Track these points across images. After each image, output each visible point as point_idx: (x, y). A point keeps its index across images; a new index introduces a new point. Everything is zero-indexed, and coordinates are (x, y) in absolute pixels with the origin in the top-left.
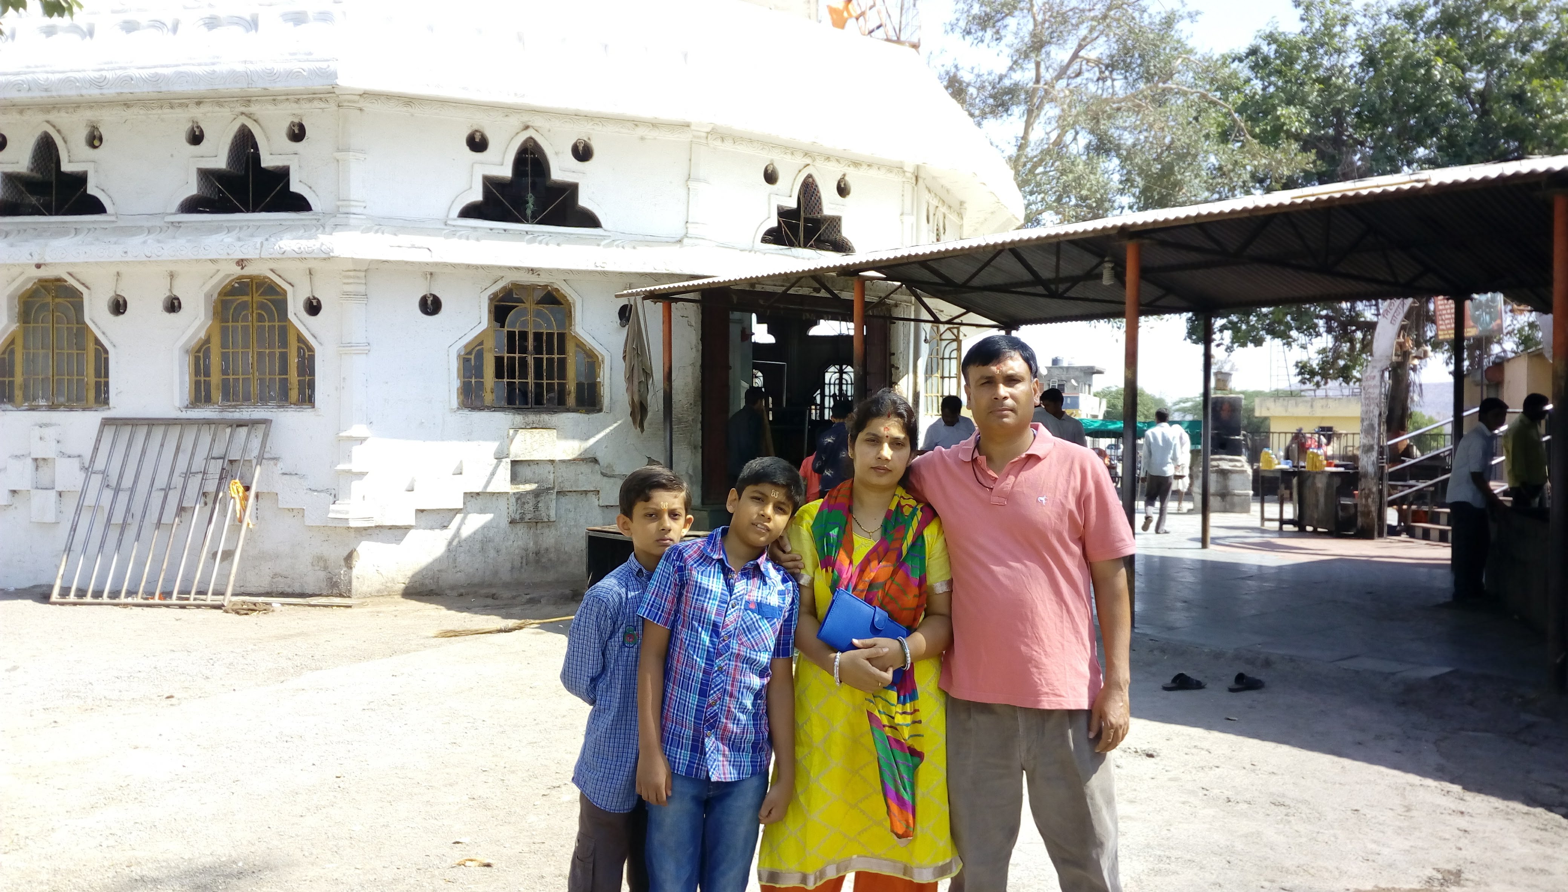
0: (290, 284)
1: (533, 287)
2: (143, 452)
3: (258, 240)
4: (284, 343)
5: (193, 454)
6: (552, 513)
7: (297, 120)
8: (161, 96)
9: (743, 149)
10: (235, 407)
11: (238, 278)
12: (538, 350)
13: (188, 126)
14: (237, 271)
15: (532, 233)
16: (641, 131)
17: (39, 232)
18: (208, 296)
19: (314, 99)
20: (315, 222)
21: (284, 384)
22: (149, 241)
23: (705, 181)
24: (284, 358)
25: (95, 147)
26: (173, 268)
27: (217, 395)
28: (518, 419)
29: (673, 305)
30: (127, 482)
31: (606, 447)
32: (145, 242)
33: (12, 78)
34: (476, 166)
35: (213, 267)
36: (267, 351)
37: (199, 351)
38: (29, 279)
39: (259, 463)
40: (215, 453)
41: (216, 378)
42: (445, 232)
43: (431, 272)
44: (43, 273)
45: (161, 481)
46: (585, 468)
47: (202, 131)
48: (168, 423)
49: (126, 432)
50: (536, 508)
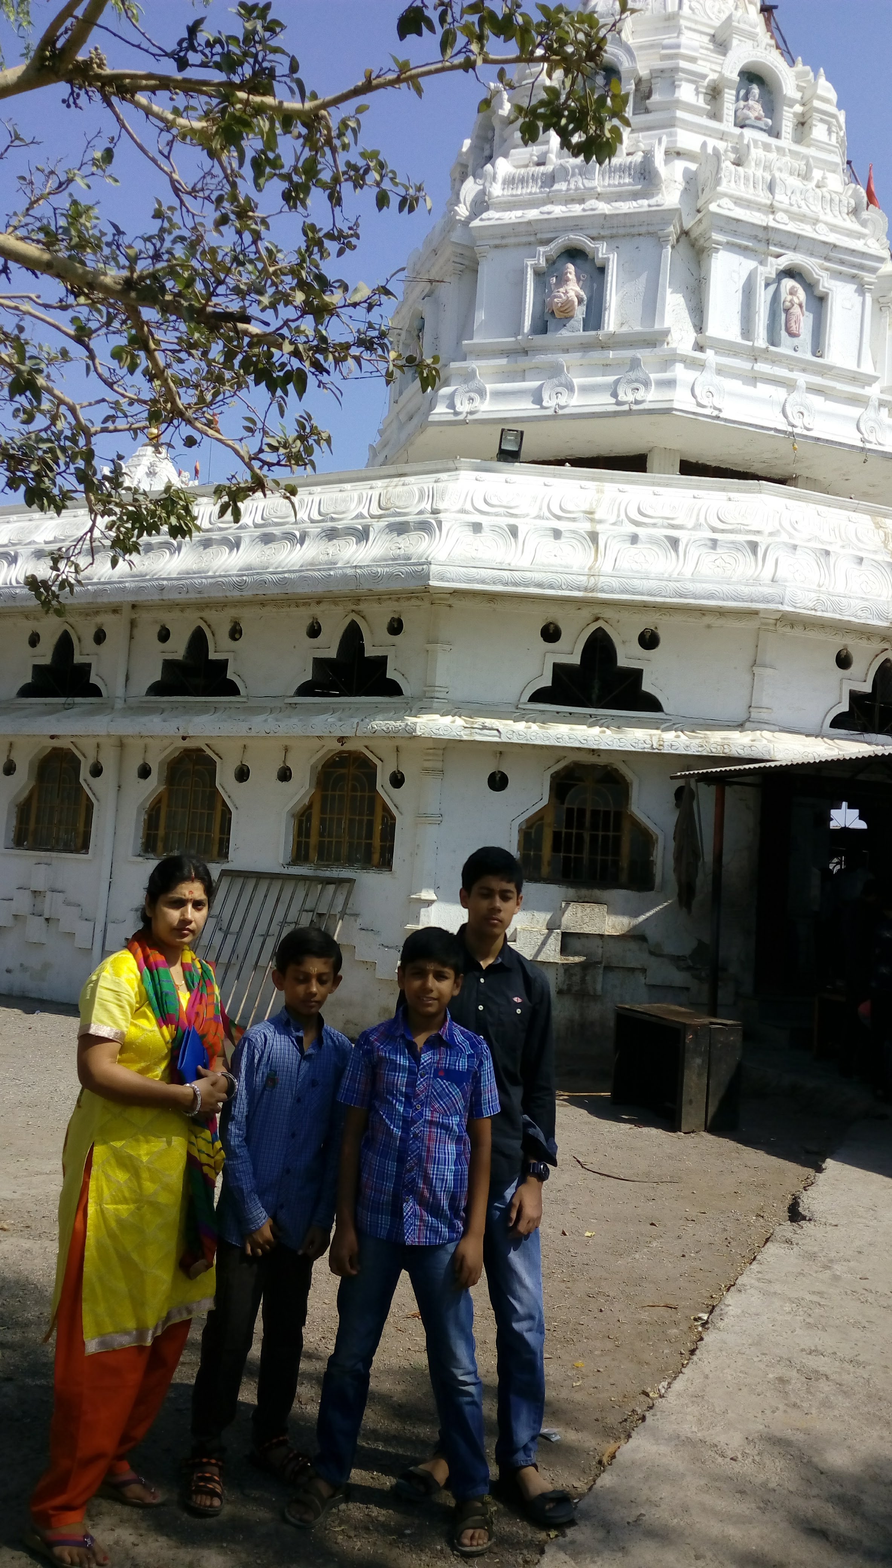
0: (380, 759)
1: (594, 767)
2: (250, 902)
3: (356, 720)
4: (372, 811)
5: (289, 906)
6: (599, 987)
7: (396, 616)
8: (286, 597)
9: (812, 635)
10: (327, 866)
11: (338, 753)
12: (594, 826)
13: (309, 622)
14: (338, 746)
15: (596, 716)
16: (707, 620)
17: (187, 710)
18: (313, 768)
19: (411, 597)
20: (404, 705)
21: (369, 847)
22: (269, 720)
23: (772, 667)
24: (370, 824)
25: (236, 640)
26: (288, 743)
27: (314, 855)
28: (571, 892)
29: (727, 788)
30: (235, 927)
31: (656, 926)
32: (266, 721)
33: (175, 582)
34: (548, 655)
35: (319, 743)
36: (357, 818)
37: (302, 815)
38: (176, 749)
39: (342, 918)
40: (307, 907)
41: (314, 840)
42: (515, 715)
43: (501, 750)
44: (187, 744)
45: (262, 928)
46: (633, 945)
47: (320, 627)
48: (273, 877)
49: (239, 882)
50: (583, 980)
